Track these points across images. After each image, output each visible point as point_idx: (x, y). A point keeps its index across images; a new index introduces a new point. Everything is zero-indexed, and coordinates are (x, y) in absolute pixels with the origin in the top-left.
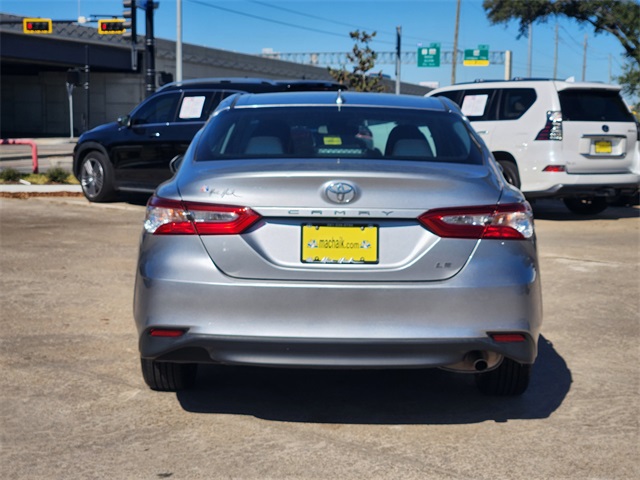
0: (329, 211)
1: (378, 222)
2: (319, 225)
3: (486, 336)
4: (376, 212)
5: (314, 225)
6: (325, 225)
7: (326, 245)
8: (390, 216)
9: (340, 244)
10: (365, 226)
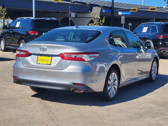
0: (41, 53)
1: (52, 56)
2: (41, 56)
3: (72, 84)
4: (50, 53)
5: (40, 56)
6: (42, 56)
7: (42, 60)
8: (52, 54)
9: (44, 60)
10: (49, 56)
